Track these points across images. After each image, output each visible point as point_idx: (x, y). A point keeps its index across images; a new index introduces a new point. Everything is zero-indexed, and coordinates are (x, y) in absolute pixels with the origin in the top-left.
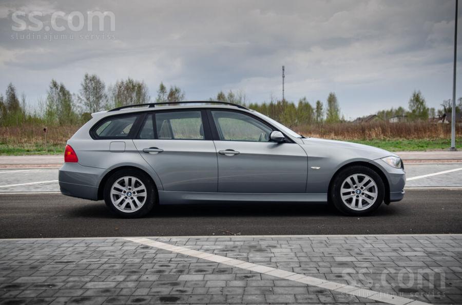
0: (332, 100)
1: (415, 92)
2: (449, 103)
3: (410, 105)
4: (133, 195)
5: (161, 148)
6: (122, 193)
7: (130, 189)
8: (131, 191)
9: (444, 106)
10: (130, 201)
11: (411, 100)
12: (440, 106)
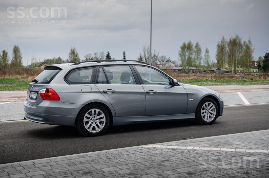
0: (16, 50)
1: (72, 48)
2: (89, 56)
3: (70, 57)
4: (96, 121)
5: (114, 90)
6: (90, 120)
7: (94, 117)
8: (95, 118)
9: (86, 58)
10: (95, 125)
11: (70, 53)
12: (84, 58)
